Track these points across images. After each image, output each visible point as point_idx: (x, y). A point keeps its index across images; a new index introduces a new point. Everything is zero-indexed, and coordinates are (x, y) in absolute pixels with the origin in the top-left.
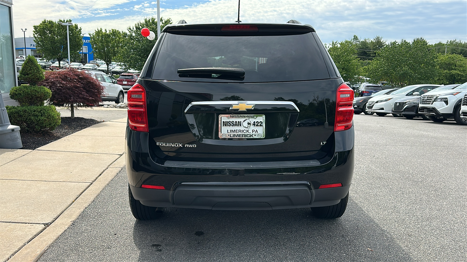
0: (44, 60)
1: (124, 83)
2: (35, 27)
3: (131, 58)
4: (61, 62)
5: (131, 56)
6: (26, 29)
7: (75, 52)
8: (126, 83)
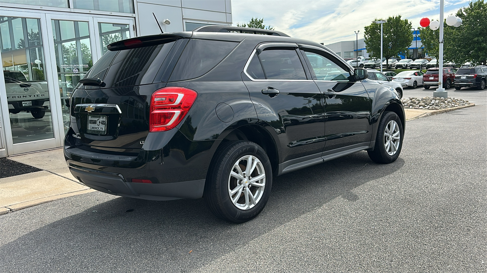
0: (372, 60)
1: (430, 79)
2: (366, 28)
3: (447, 50)
4: (389, 60)
5: (447, 48)
6: (359, 31)
7: (403, 49)
8: (433, 79)
